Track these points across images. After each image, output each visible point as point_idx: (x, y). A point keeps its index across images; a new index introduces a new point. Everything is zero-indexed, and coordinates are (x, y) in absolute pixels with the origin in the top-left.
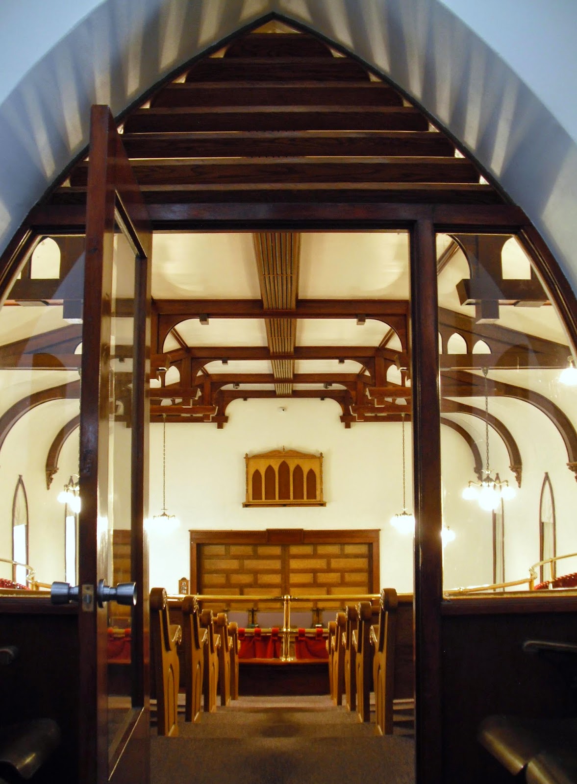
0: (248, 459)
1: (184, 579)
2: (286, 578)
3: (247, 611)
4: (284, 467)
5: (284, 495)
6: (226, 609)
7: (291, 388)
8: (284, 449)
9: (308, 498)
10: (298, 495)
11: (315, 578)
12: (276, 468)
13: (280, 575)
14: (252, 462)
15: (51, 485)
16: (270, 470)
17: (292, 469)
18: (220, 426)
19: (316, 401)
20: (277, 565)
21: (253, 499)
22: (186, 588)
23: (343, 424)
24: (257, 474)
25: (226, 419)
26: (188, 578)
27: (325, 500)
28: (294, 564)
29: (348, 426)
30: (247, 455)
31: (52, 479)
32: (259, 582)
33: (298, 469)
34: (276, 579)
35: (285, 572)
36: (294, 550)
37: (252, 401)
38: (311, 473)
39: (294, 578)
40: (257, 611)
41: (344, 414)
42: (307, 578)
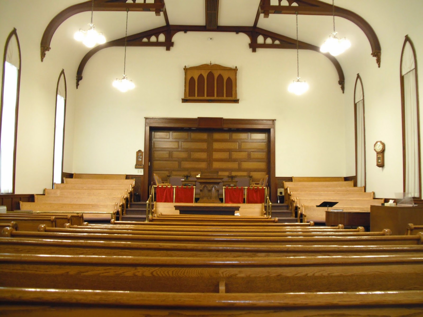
0: (186, 70)
1: (140, 151)
2: (210, 156)
3: (183, 176)
4: (211, 75)
5: (210, 93)
6: (169, 175)
7: (216, 25)
8: (211, 64)
9: (226, 96)
10: (220, 93)
11: (230, 155)
12: (205, 76)
13: (206, 153)
14: (189, 72)
15: (44, 59)
16: (201, 77)
17: (216, 76)
18: (168, 49)
19: (233, 34)
20: (204, 146)
21: (189, 96)
22: (141, 157)
23: (251, 49)
24: (192, 79)
25: (172, 44)
26: (143, 150)
27: (238, 98)
28: (216, 145)
29: (254, 51)
30: (185, 67)
31: (45, 54)
32: (192, 157)
33: (220, 77)
34: (204, 155)
35: (210, 151)
36: (217, 136)
37: (190, 33)
38: (229, 80)
39: (216, 155)
40: (189, 176)
41: (252, 42)
42: (225, 155)
